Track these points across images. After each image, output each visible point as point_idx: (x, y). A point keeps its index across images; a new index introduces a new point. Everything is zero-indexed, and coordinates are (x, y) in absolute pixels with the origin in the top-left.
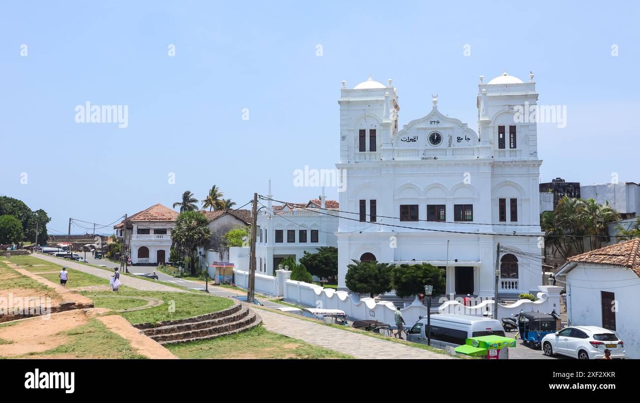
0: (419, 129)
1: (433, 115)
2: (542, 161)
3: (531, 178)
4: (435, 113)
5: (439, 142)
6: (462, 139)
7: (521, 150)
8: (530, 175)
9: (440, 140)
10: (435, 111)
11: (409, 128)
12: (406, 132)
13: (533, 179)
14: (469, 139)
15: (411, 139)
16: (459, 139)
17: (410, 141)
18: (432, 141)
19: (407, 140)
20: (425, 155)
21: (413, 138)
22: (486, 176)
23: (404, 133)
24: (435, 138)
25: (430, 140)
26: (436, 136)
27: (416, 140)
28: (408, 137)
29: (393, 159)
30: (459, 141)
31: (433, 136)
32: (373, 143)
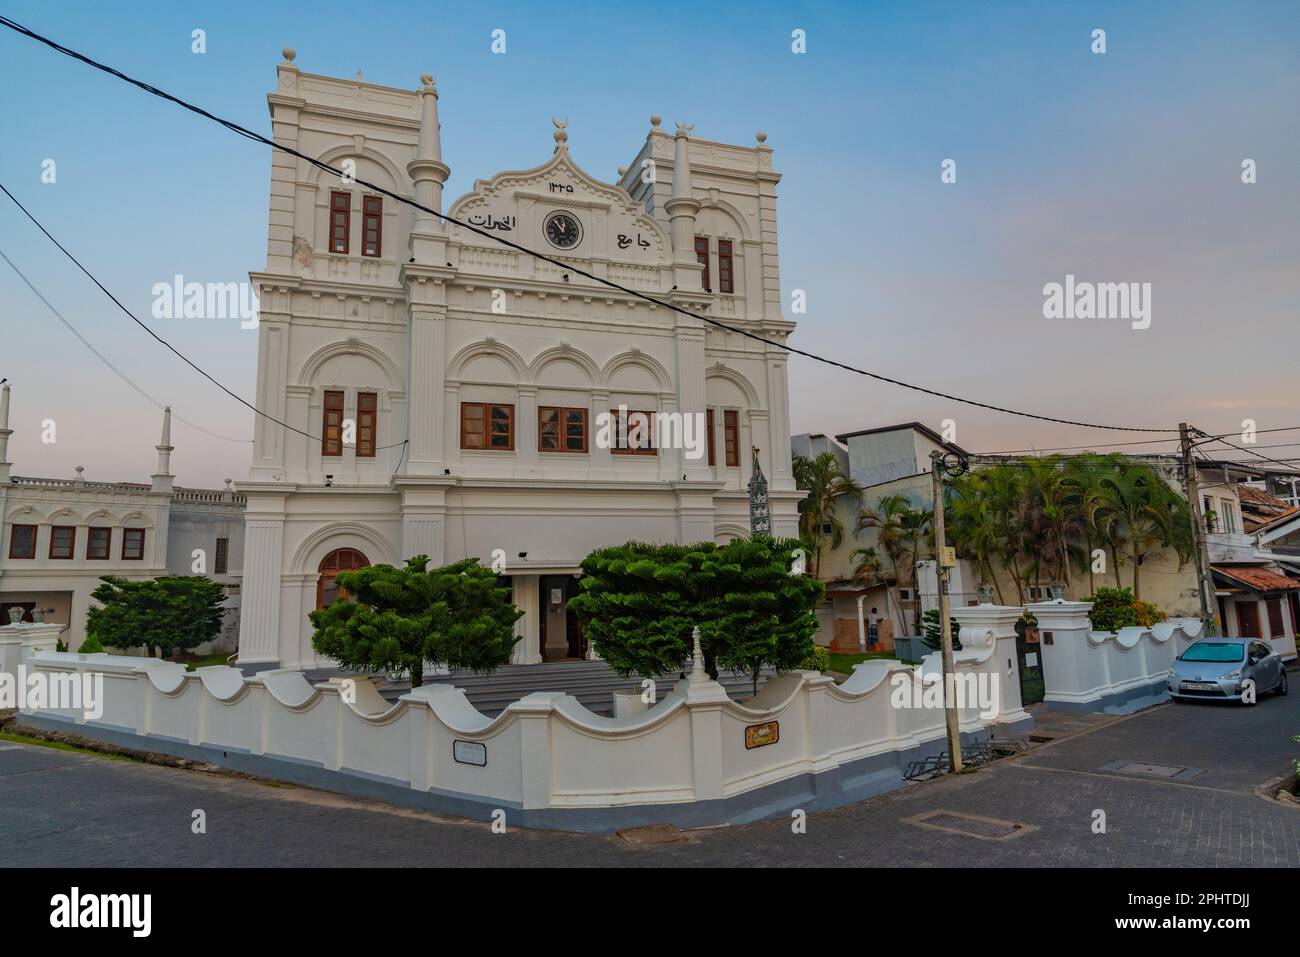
0: (518, 197)
1: (556, 168)
2: (793, 324)
3: (771, 363)
4: (562, 162)
5: (572, 242)
6: (630, 241)
7: (744, 299)
8: (769, 356)
9: (576, 235)
10: (561, 162)
11: (491, 190)
12: (482, 200)
13: (776, 366)
14: (648, 245)
15: (496, 223)
16: (622, 241)
17: (494, 227)
18: (553, 236)
19: (487, 225)
20: (536, 269)
21: (503, 221)
22: (693, 338)
23: (478, 203)
24: (563, 230)
25: (550, 233)
26: (564, 225)
27: (510, 225)
28: (490, 216)
29: (449, 265)
30: (622, 245)
31: (556, 222)
32: (372, 236)
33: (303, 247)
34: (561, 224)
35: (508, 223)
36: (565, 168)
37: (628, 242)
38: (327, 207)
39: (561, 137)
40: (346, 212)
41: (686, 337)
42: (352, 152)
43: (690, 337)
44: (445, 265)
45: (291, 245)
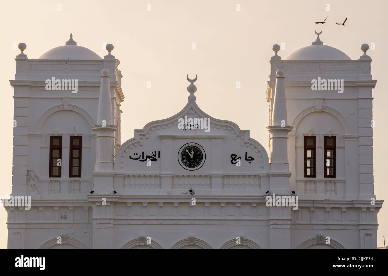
0: (161, 138)
1: (188, 113)
5: (198, 163)
7: (344, 182)
9: (201, 159)
11: (144, 135)
12: (138, 142)
14: (253, 159)
15: (147, 157)
16: (233, 159)
17: (146, 160)
18: (185, 160)
19: (141, 159)
20: (173, 185)
21: (151, 155)
22: (281, 227)
23: (136, 145)
24: (191, 156)
25: (183, 159)
26: (193, 152)
27: (157, 157)
28: (143, 153)
29: (115, 192)
30: (234, 161)
31: (187, 151)
32: (76, 162)
33: (33, 177)
34: (190, 152)
35: (155, 155)
36: (193, 112)
37: (238, 158)
38: (47, 147)
39: (192, 89)
40: (60, 148)
41: (276, 227)
42: (62, 109)
43: (279, 227)
44: (111, 192)
45: (26, 176)
